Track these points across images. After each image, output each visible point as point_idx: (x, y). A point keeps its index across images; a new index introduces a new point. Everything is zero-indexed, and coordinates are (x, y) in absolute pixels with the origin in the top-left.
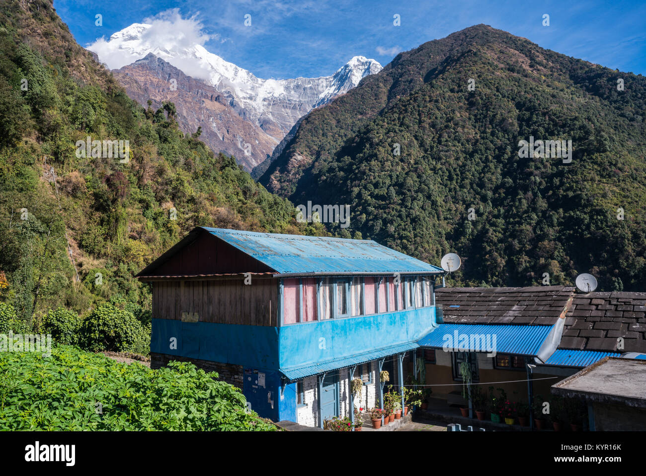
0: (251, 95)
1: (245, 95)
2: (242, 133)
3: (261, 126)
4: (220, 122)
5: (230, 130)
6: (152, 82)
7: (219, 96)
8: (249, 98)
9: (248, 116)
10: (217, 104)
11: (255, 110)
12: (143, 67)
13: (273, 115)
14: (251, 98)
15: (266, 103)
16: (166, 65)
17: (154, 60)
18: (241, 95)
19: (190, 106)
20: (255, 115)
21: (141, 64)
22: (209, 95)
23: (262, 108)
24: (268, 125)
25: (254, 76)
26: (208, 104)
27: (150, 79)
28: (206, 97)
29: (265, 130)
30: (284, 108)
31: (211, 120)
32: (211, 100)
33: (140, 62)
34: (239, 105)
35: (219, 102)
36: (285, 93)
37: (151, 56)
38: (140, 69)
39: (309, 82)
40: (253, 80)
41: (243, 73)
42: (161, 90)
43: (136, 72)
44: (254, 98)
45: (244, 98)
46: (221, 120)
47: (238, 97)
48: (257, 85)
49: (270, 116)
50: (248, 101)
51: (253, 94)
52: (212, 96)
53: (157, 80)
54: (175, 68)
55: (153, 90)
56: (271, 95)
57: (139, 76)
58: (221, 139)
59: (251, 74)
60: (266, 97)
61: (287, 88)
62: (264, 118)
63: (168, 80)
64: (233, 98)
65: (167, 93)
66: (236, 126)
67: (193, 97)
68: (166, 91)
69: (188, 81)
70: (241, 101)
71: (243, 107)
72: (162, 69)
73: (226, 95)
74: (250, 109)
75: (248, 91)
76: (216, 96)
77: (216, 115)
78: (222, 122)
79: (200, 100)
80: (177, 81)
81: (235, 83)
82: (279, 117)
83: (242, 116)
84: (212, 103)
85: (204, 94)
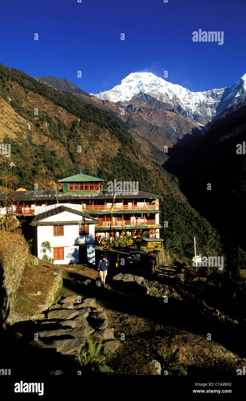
2: (186, 127)
3: (194, 119)
4: (175, 122)
5: (180, 126)
6: (143, 107)
7: (174, 109)
9: (187, 114)
10: (173, 113)
11: (191, 110)
12: (138, 99)
15: (196, 106)
17: (143, 95)
18: (184, 102)
19: (160, 117)
20: (191, 113)
21: (137, 98)
22: (169, 109)
23: (195, 108)
24: (198, 118)
25: (190, 91)
26: (169, 114)
27: (142, 105)
28: (167, 110)
29: (197, 121)
30: (206, 108)
31: (171, 122)
32: (170, 111)
33: (137, 97)
34: (183, 109)
35: (174, 112)
36: (206, 99)
37: (141, 93)
38: (138, 101)
39: (219, 91)
40: (189, 93)
41: (184, 91)
42: (147, 111)
43: (136, 103)
45: (185, 104)
46: (175, 121)
47: (182, 103)
49: (199, 113)
50: (187, 105)
52: (170, 109)
53: (145, 105)
54: (153, 98)
55: (144, 110)
56: (199, 101)
57: (137, 104)
58: (176, 131)
59: (188, 90)
60: (196, 102)
61: (207, 96)
62: (196, 114)
63: (150, 104)
64: (180, 106)
65: (150, 111)
66: (183, 123)
67: (162, 112)
68: (149, 110)
69: (159, 103)
70: (184, 106)
71: (185, 110)
72: (147, 99)
73: (176, 104)
74: (189, 110)
75: (187, 100)
76: (172, 109)
77: (173, 119)
78: (176, 122)
79: (165, 113)
80: (154, 104)
81: (180, 97)
82: (203, 112)
83: (185, 115)
84: (170, 113)
85: (166, 108)
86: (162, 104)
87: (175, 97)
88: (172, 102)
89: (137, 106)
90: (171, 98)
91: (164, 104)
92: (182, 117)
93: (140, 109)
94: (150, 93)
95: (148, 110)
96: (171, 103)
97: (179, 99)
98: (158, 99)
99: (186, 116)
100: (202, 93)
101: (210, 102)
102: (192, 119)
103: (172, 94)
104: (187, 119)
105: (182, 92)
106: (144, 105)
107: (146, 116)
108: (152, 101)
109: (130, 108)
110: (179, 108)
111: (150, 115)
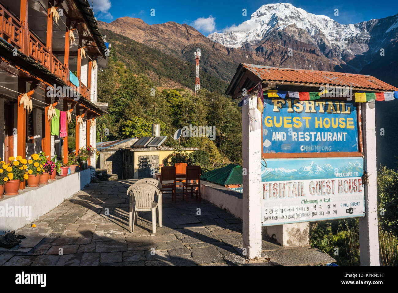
0: (337, 37)
1: (332, 38)
3: (343, 59)
6: (276, 49)
7: (314, 50)
8: (335, 40)
9: (334, 53)
10: (313, 55)
11: (339, 48)
13: (351, 50)
14: (336, 40)
15: (347, 42)
16: (283, 35)
17: (276, 34)
18: (330, 38)
20: (339, 52)
21: (269, 38)
22: (309, 50)
23: (344, 46)
24: (348, 58)
25: (338, 23)
27: (275, 47)
28: (307, 51)
30: (360, 44)
31: (310, 66)
32: (310, 53)
34: (328, 47)
35: (315, 53)
36: (360, 32)
37: (274, 31)
38: (270, 41)
40: (337, 26)
41: (332, 22)
43: (267, 44)
44: (338, 39)
45: (332, 40)
47: (327, 40)
48: (341, 30)
49: (350, 51)
50: (334, 42)
51: (338, 36)
55: (277, 54)
56: (350, 35)
57: (269, 46)
59: (336, 22)
60: (347, 37)
61: (362, 29)
62: (345, 53)
63: (285, 45)
64: (324, 43)
65: (285, 55)
66: (326, 67)
67: (299, 54)
68: (284, 53)
69: (296, 43)
70: (330, 43)
71: (331, 48)
72: (281, 39)
73: (319, 42)
74: (336, 48)
75: (335, 35)
76: (313, 49)
77: (313, 63)
78: (317, 67)
79: (303, 56)
80: (290, 44)
81: (326, 32)
82: (356, 51)
83: (330, 55)
84: (310, 55)
85: (306, 49)
86: (300, 44)
87: (318, 32)
88: (315, 39)
89: (268, 48)
90: (313, 33)
91: (303, 44)
92: (325, 59)
93: (273, 52)
94: (286, 30)
95: (282, 53)
96: (313, 40)
97: (324, 35)
98: (297, 37)
99: (332, 56)
100: (355, 25)
101: (365, 37)
102: (340, 60)
103: (314, 29)
104: (333, 60)
105: (329, 25)
106: (277, 47)
107: (280, 61)
108: (287, 41)
109: (261, 51)
110: (323, 47)
111: (284, 59)
